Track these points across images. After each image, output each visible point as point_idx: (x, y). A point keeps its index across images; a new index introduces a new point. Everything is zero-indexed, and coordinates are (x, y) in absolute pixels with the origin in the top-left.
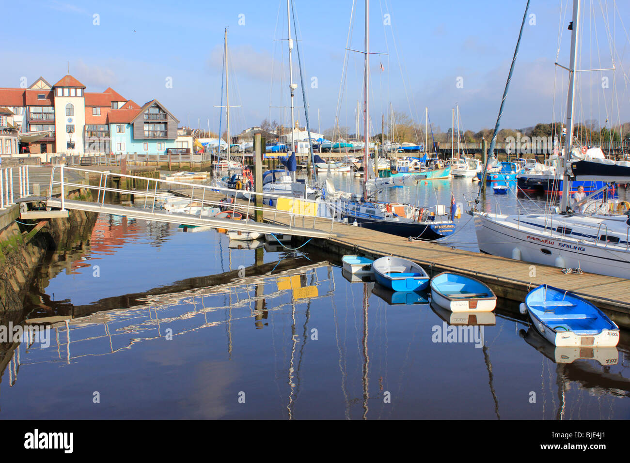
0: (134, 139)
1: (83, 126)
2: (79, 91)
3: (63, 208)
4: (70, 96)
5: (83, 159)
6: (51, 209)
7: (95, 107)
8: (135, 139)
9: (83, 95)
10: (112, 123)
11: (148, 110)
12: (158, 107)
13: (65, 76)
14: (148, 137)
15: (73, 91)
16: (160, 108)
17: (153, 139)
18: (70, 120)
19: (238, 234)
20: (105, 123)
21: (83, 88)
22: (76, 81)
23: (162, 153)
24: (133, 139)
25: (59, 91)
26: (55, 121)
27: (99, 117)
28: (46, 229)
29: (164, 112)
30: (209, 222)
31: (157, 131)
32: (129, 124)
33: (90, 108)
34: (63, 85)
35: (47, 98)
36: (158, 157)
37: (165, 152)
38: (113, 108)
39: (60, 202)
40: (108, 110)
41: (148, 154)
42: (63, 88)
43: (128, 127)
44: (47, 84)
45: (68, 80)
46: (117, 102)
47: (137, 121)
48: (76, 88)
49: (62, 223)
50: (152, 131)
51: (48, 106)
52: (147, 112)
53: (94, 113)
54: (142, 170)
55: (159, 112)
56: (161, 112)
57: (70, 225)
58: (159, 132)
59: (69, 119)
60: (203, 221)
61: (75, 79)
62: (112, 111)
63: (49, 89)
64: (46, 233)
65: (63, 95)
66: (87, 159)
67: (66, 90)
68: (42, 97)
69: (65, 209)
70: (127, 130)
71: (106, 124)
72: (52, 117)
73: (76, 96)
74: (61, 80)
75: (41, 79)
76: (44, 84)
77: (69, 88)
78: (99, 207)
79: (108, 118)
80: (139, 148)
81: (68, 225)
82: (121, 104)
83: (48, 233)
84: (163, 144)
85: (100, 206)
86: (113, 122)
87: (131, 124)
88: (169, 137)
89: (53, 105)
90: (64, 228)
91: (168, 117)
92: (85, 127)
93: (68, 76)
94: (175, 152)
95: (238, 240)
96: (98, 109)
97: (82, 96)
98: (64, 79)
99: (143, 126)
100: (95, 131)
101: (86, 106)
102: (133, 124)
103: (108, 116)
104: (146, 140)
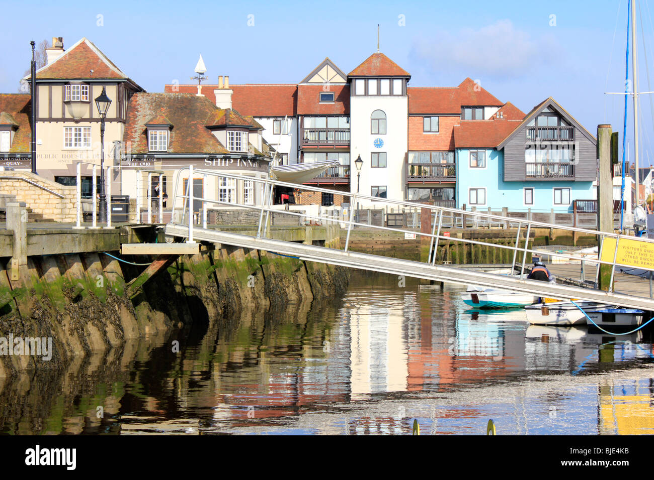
0: (505, 182)
1: (404, 155)
2: (398, 84)
3: (191, 238)
4: (379, 94)
5: (390, 218)
6: (172, 240)
7: (429, 115)
8: (505, 180)
9: (406, 92)
10: (461, 148)
11: (536, 119)
12: (556, 113)
13: (372, 56)
14: (535, 177)
15: (385, 83)
16: (561, 117)
17: (547, 181)
18: (379, 144)
19: (544, 314)
20: (447, 148)
21: (407, 78)
22: (392, 64)
23: (564, 209)
24: (503, 181)
25: (359, 85)
26: (349, 146)
27: (436, 137)
28: (193, 290)
29: (570, 124)
30: (450, 273)
31: (553, 164)
32: (495, 149)
33: (418, 119)
34: (366, 73)
35: (338, 100)
36: (553, 218)
37: (570, 208)
38: (463, 118)
39: (186, 229)
40: (454, 122)
41: (532, 211)
42: (366, 78)
43: (492, 157)
44: (339, 72)
45: (377, 62)
46: (483, 107)
47: (513, 142)
48: (391, 78)
49: (251, 295)
50: (542, 164)
51: (338, 116)
52: (532, 124)
53: (427, 128)
54: (489, 234)
55: (559, 124)
56: (563, 125)
57: (268, 303)
58: (556, 167)
59: (376, 141)
60: (436, 271)
61: (391, 62)
62: (462, 124)
63: (342, 81)
64: (192, 296)
65: (366, 94)
66: (398, 218)
67: (373, 83)
68: (326, 97)
69: (194, 240)
70: (491, 163)
71: (450, 151)
72: (345, 136)
73: (391, 94)
74: (363, 63)
75: (327, 62)
76: (332, 72)
77: (379, 78)
78: (252, 239)
79: (453, 138)
80: (516, 199)
81: (265, 303)
82: (490, 112)
83: (197, 297)
84: (565, 192)
85: (254, 238)
86: (462, 145)
87: (499, 149)
88: (578, 177)
89: (347, 114)
90: (254, 305)
91: (577, 133)
92: (407, 155)
93: (378, 56)
94: (588, 207)
95: (543, 325)
96: (435, 119)
97: (402, 95)
98: (368, 61)
99: (524, 154)
100: (427, 165)
101: (410, 114)
102: (503, 149)
103: (453, 133)
104: (531, 183)
